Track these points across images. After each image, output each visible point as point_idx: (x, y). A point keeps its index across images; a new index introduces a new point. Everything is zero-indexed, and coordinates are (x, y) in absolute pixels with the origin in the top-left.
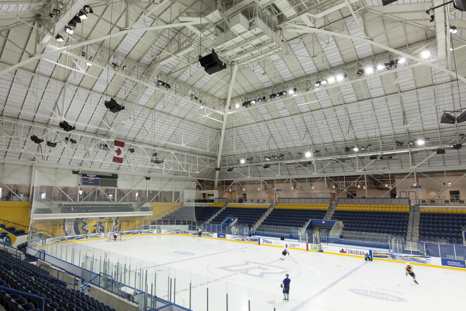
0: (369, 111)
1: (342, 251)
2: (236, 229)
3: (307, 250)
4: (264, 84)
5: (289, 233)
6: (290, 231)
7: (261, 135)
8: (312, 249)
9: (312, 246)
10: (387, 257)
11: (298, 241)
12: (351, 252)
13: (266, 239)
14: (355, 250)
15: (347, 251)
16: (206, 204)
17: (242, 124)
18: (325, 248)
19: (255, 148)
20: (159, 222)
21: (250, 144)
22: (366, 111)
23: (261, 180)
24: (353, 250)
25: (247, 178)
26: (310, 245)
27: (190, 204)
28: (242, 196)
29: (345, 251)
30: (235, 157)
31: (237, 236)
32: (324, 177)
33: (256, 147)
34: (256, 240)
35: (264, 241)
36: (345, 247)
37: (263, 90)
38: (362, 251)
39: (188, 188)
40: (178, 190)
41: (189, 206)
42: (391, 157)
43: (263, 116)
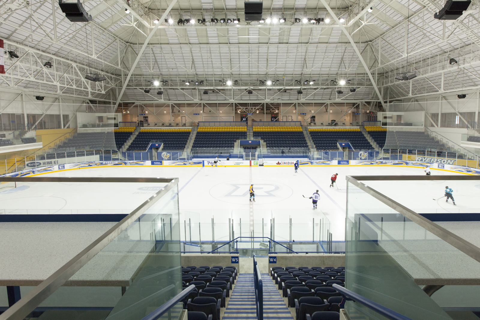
0: (285, 53)
1: (278, 163)
2: (168, 154)
3: (251, 165)
4: (203, 4)
5: (227, 153)
6: (229, 151)
7: (182, 58)
8: (254, 164)
9: (254, 162)
10: (308, 164)
11: (242, 159)
12: (285, 163)
13: (210, 161)
14: (287, 161)
15: (282, 163)
16: (108, 129)
17: (162, 42)
18: (265, 162)
19: (171, 70)
20: (51, 156)
21: (165, 65)
22: (283, 53)
23: (170, 104)
24: (286, 161)
25: (159, 101)
26: (252, 161)
27: (87, 130)
28: (142, 119)
29: (280, 163)
30: (143, 78)
31: (177, 161)
32: (233, 103)
33: (173, 69)
34: (200, 163)
35: (209, 163)
36: (280, 160)
37: (202, 11)
38: (292, 161)
39: (79, 110)
40: (66, 113)
41: (85, 132)
42: (286, 91)
43: (190, 38)
